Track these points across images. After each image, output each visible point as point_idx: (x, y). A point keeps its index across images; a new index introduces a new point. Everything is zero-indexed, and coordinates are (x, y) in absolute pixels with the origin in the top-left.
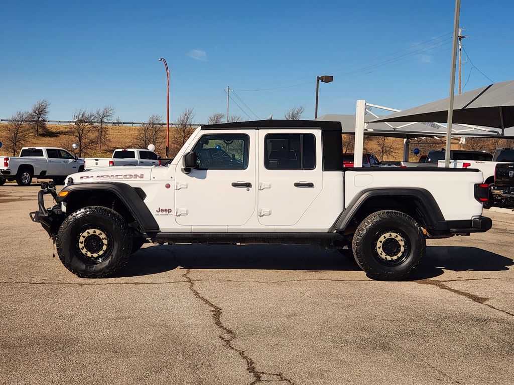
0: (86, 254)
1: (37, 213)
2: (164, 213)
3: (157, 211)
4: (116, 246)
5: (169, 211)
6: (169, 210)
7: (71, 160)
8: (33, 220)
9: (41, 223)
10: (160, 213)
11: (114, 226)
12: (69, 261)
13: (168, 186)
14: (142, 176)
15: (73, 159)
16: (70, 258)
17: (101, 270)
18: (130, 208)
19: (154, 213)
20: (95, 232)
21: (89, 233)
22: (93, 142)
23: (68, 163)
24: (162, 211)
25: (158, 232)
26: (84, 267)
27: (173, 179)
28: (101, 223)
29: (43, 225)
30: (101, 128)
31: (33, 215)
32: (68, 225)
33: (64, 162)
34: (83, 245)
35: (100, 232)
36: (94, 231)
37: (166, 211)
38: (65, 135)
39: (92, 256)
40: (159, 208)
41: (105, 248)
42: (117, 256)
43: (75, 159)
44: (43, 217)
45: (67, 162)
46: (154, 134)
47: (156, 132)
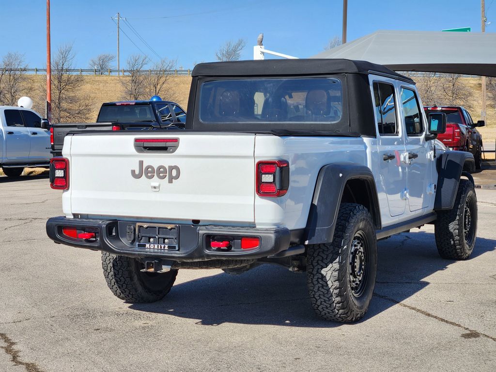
46: (12, 84)
47: (15, 80)
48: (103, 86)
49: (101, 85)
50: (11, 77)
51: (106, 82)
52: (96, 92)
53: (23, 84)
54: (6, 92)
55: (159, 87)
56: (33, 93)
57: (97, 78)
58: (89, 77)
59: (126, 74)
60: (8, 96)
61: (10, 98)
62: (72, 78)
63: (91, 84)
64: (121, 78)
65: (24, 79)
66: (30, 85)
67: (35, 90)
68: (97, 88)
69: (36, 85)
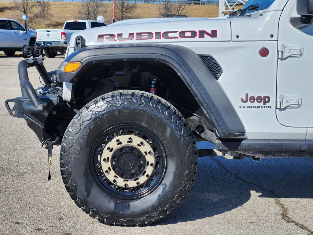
0: (115, 181)
1: (18, 101)
2: (256, 104)
3: (242, 100)
4: (172, 167)
5: (265, 100)
6: (265, 97)
7: (21, 32)
8: (11, 114)
9: (27, 120)
10: (249, 103)
11: (168, 130)
12: (85, 194)
13: (264, 52)
14: (214, 34)
15: (24, 30)
16: (86, 190)
17: (143, 213)
18: (199, 96)
19: (236, 104)
20: (130, 140)
21: (120, 143)
22: (37, 17)
23: (19, 35)
24: (252, 99)
25: (243, 140)
26: (111, 205)
27: (275, 38)
28: (144, 124)
29: (30, 124)
30: (44, 3)
31: (12, 105)
32: (82, 127)
33: (15, 33)
34: (109, 165)
35: (141, 140)
36: (130, 138)
37: (259, 99)
38: (10, 10)
39: (126, 185)
40: (247, 95)
41: (149, 170)
42: (174, 185)
43: (26, 30)
44: (34, 111)
45: (18, 33)
46: (95, 8)
47: (97, 6)
48: (149, 10)
49: (147, 10)
50: (95, 4)
51: (150, 8)
52: (144, 14)
53: (101, 9)
54: (92, 13)
55: (180, 12)
56: (107, 14)
57: (145, 5)
58: (140, 5)
59: (162, 3)
60: (93, 15)
61: (94, 16)
62: (130, 5)
63: (141, 9)
64: (159, 6)
65: (102, 6)
66: (105, 9)
67: (108, 12)
68: (145, 11)
69: (109, 9)
